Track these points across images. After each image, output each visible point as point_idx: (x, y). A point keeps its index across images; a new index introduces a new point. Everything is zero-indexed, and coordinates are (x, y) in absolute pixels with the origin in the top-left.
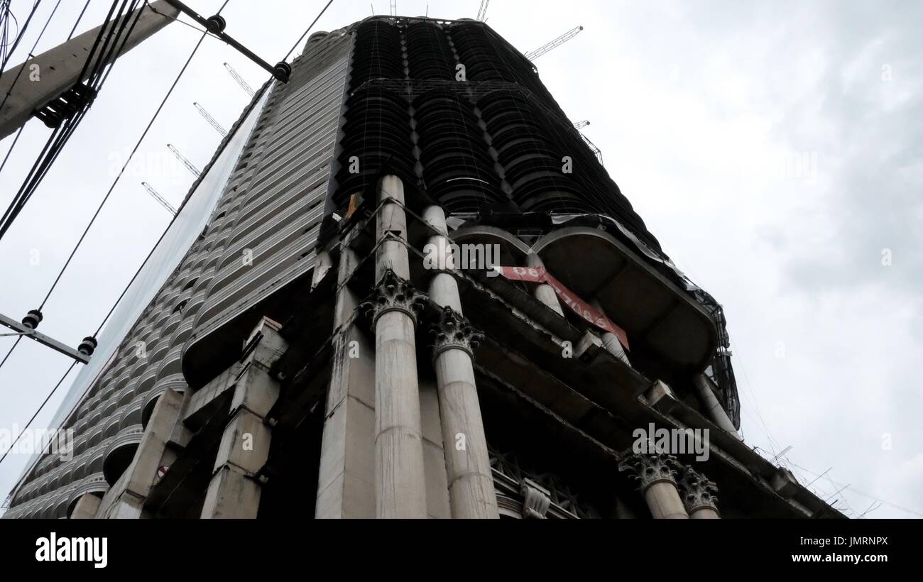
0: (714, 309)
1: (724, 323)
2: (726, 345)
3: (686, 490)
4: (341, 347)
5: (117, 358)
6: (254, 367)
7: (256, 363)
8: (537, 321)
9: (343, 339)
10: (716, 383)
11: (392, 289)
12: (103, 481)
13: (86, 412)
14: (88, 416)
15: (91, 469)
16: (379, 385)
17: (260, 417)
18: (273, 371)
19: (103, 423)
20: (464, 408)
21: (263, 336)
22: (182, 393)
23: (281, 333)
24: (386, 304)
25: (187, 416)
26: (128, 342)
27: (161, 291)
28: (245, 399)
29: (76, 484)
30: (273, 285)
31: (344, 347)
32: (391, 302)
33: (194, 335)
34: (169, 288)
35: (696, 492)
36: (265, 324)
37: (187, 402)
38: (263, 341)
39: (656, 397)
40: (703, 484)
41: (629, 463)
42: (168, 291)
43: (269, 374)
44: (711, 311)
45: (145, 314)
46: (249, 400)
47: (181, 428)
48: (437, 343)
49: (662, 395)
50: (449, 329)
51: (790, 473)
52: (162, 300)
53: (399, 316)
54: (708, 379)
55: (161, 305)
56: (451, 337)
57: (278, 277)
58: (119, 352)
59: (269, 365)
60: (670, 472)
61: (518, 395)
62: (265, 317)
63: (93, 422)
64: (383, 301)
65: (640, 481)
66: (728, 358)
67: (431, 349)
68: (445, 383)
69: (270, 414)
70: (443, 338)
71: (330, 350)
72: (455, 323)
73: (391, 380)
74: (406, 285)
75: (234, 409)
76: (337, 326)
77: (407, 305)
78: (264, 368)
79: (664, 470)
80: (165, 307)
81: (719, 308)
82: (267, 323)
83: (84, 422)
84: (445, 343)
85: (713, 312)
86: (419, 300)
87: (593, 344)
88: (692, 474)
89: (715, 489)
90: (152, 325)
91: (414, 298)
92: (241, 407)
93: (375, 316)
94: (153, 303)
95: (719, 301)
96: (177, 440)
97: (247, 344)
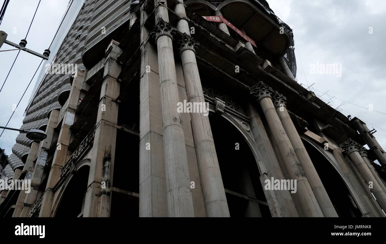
0: (289, 31)
1: (293, 36)
2: (293, 45)
3: (275, 100)
4: (144, 51)
5: (56, 59)
6: (110, 60)
7: (111, 58)
8: (220, 38)
9: (145, 47)
10: (288, 60)
11: (162, 26)
12: (59, 104)
13: (48, 80)
14: (49, 81)
15: (54, 100)
16: (160, 65)
17: (115, 78)
18: (118, 61)
19: (55, 83)
20: (193, 72)
21: (113, 47)
22: (84, 71)
23: (119, 46)
24: (160, 33)
25: (87, 80)
26: (60, 52)
27: (70, 31)
28: (109, 72)
29: (49, 106)
30: (114, 27)
31: (145, 51)
32: (163, 32)
33: (85, 48)
34: (73, 30)
35: (279, 100)
36: (113, 43)
37: (86, 74)
38: (113, 49)
39: (265, 66)
40: (281, 98)
41: (254, 91)
42: (72, 31)
43: (117, 62)
44: (288, 32)
45: (65, 41)
46: (110, 72)
47: (85, 84)
48: (181, 48)
49: (267, 66)
50: (186, 42)
51: (313, 93)
52: (71, 35)
53: (166, 37)
54: (285, 59)
55: (70, 37)
56: (187, 45)
57: (116, 24)
58: (57, 56)
59: (116, 59)
60: (269, 93)
61: (213, 67)
62: (112, 40)
63: (52, 83)
64: (159, 31)
65: (258, 97)
66: (293, 50)
67: (179, 50)
68: (185, 63)
69: (119, 78)
70: (183, 46)
71: (140, 52)
72: (188, 39)
73: (164, 62)
74: (168, 25)
75: (105, 76)
76: (142, 42)
77: (169, 33)
78: (114, 60)
79: (267, 93)
80: (72, 38)
81: (291, 30)
82: (114, 42)
83: (48, 83)
84: (184, 48)
85: (289, 32)
86: (173, 31)
87: (242, 46)
88: (278, 94)
89: (286, 99)
90: (68, 45)
91: (171, 30)
92: (107, 75)
93: (156, 38)
94: (67, 36)
95: (291, 28)
96: (84, 88)
97: (107, 51)
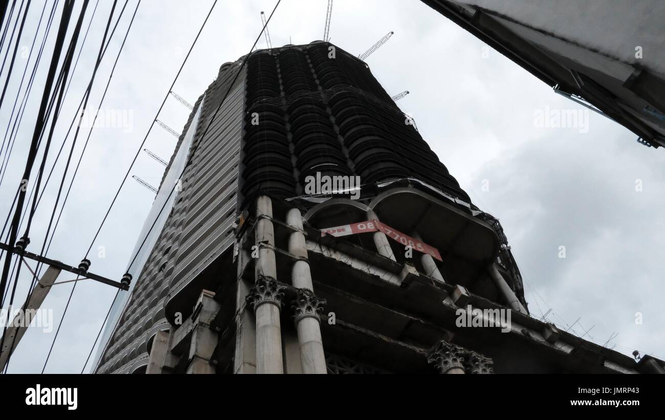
0: (493, 222)
4: (240, 325)
5: (132, 299)
6: (200, 327)
7: (201, 324)
9: (241, 319)
11: (263, 288)
17: (206, 360)
18: (212, 327)
21: (202, 305)
22: (167, 331)
23: (215, 298)
24: (260, 299)
25: (172, 348)
26: (138, 288)
27: (152, 252)
28: (196, 350)
30: (211, 257)
31: (241, 326)
32: (263, 297)
33: (169, 295)
36: (204, 295)
37: (172, 338)
38: (204, 308)
43: (210, 329)
44: (492, 224)
45: (146, 268)
46: (198, 351)
47: (170, 355)
48: (296, 315)
52: (153, 260)
53: (268, 306)
55: (153, 264)
56: (304, 309)
58: (133, 294)
59: (209, 323)
62: (204, 290)
64: (258, 297)
69: (212, 358)
70: (299, 311)
71: (234, 326)
72: (305, 299)
75: (191, 357)
76: (238, 309)
77: (273, 297)
78: (206, 326)
80: (155, 265)
84: (301, 314)
91: (278, 290)
92: (195, 356)
93: (254, 308)
94: (149, 261)
96: (169, 364)
97: (196, 309)
